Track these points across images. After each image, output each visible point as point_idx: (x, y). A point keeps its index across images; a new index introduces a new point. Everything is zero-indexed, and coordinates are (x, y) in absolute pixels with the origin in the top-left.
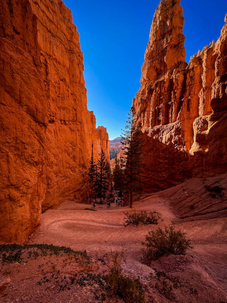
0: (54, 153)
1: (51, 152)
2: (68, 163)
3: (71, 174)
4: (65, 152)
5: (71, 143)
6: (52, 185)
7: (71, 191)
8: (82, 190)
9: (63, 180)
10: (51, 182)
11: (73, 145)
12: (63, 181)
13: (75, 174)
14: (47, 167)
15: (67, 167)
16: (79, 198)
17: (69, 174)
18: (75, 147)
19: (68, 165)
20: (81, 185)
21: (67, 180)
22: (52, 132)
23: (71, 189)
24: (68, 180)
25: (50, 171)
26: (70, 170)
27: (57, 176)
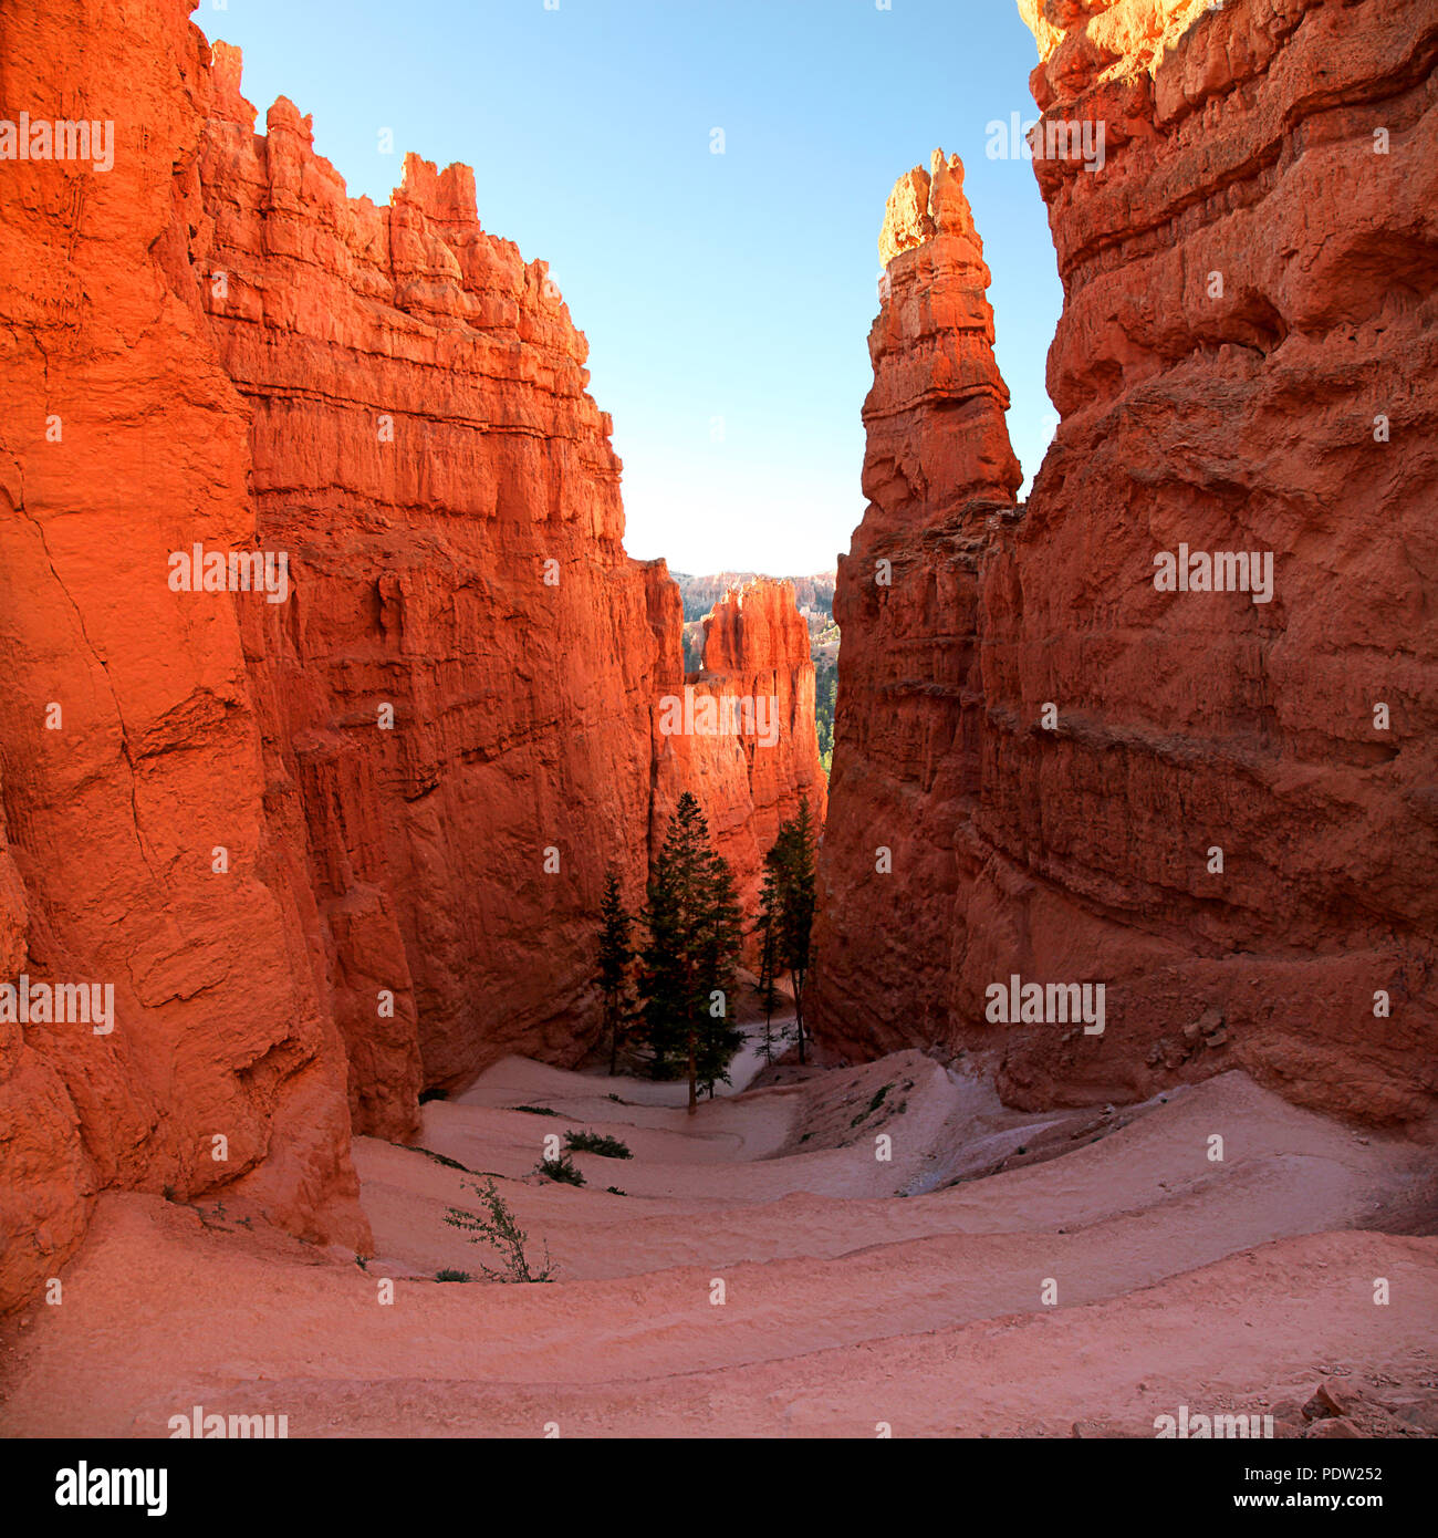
0: (446, 903)
1: (433, 902)
2: (503, 918)
3: (520, 959)
4: (489, 878)
5: (514, 831)
6: (451, 1010)
7: (526, 1019)
8: (580, 1015)
9: (488, 983)
10: (445, 1003)
11: (524, 839)
12: (488, 988)
13: (537, 955)
14: (428, 958)
15: (500, 936)
16: (567, 1046)
17: (509, 958)
18: (531, 842)
19: (504, 924)
20: (572, 995)
21: (504, 983)
22: (431, 833)
23: (527, 1015)
24: (510, 981)
25: (438, 969)
26: (514, 942)
27: (462, 977)
